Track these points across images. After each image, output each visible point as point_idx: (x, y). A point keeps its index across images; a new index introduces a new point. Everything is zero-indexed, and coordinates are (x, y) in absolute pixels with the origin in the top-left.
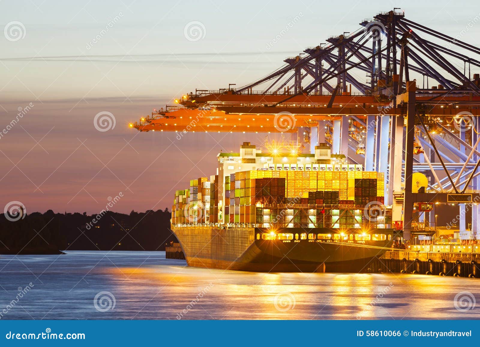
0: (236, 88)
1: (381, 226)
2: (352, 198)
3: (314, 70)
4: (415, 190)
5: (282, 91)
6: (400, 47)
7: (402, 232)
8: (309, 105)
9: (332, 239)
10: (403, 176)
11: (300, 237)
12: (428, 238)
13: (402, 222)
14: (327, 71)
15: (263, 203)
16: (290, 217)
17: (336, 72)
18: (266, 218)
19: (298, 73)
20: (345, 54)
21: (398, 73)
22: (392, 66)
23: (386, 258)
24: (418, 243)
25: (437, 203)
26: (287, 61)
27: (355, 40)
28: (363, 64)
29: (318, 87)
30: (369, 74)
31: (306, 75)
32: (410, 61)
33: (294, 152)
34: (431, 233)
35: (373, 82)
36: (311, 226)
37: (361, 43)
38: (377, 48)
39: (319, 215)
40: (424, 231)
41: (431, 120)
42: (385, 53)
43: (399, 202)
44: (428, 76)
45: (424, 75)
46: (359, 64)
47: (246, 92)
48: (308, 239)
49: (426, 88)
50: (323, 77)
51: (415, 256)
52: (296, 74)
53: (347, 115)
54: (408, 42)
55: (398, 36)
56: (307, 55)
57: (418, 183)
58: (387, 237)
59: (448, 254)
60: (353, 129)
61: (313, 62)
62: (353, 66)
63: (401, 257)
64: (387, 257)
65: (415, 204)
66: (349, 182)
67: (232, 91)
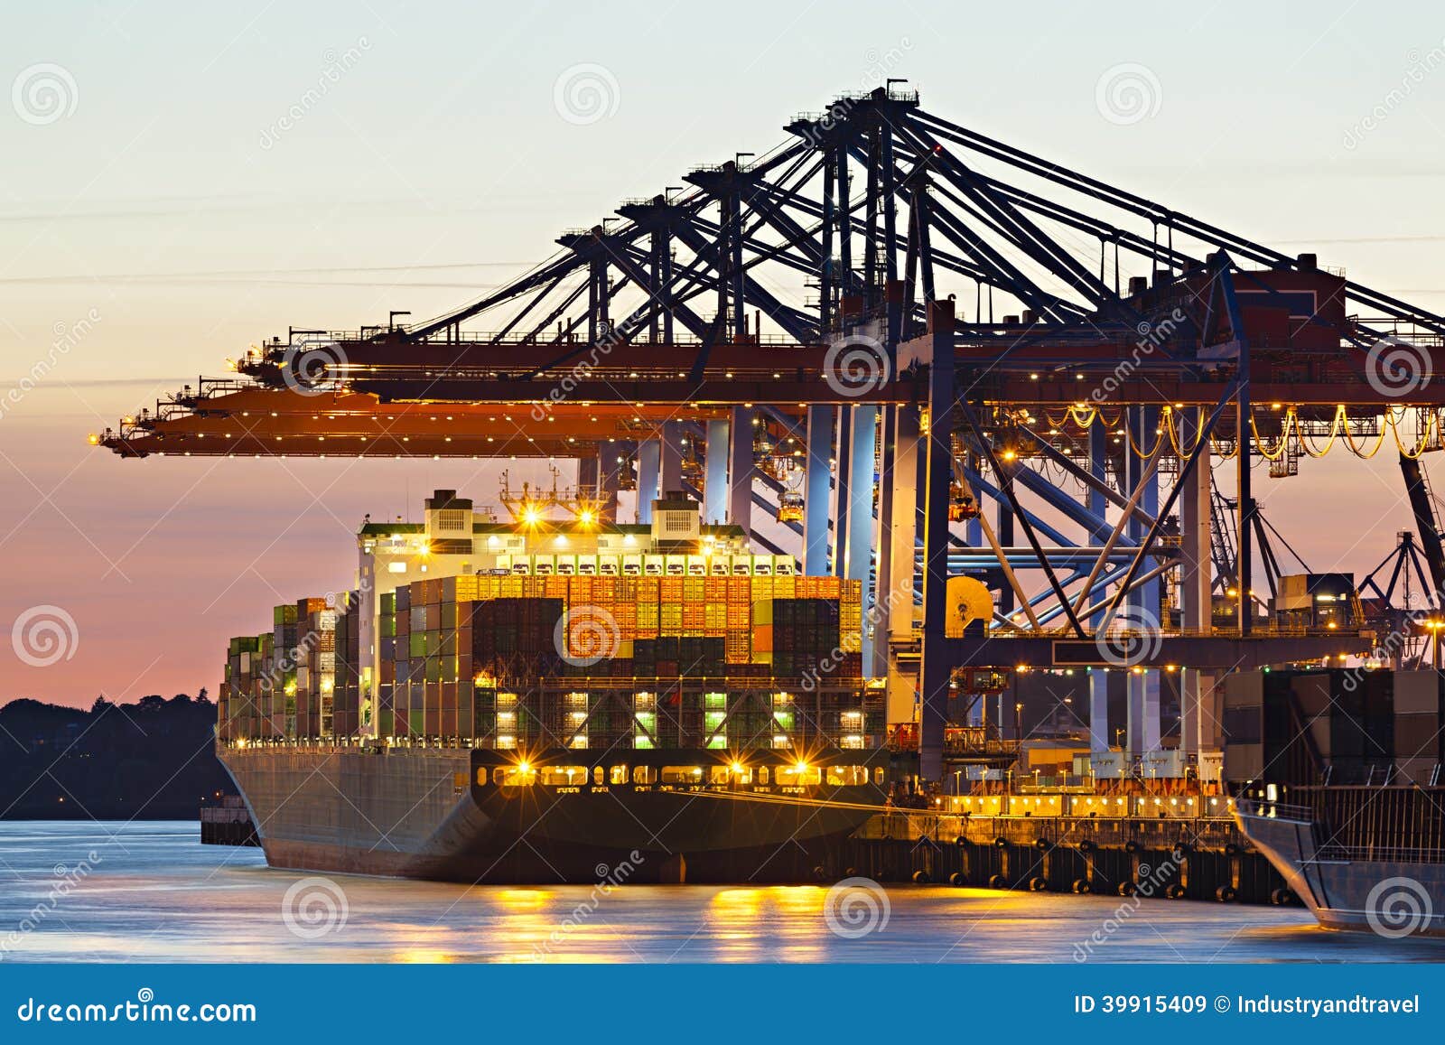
0: (413, 323)
1: (854, 742)
2: (766, 659)
3: (648, 268)
4: (954, 627)
5: (549, 334)
6: (905, 197)
7: (916, 756)
8: (634, 375)
9: (705, 781)
10: (918, 587)
11: (608, 776)
12: (995, 774)
13: (915, 726)
14: (687, 272)
15: (493, 674)
16: (579, 717)
17: (714, 274)
18: (505, 718)
19: (598, 277)
20: (741, 221)
21: (901, 275)
22: (882, 256)
23: (870, 836)
24: (966, 788)
25: (1022, 669)
26: (565, 241)
27: (771, 177)
28: (794, 251)
29: (661, 319)
30: (815, 280)
31: (623, 283)
32: (938, 240)
33: (588, 517)
34: (1002, 761)
35: (825, 303)
36: (642, 742)
37: (788, 186)
38: (836, 200)
39: (664, 711)
40: (984, 754)
41: (1002, 417)
42: (861, 214)
43: (906, 667)
44: (991, 283)
45: (979, 280)
46: (782, 250)
47: (441, 336)
48: (631, 783)
49: (985, 320)
50: (675, 290)
51: (957, 828)
52: (591, 283)
53: (748, 405)
54: (931, 181)
55: (900, 163)
56: (624, 222)
57: (963, 607)
58: (871, 776)
59: (1057, 822)
60: (766, 446)
61: (644, 243)
62: (764, 257)
63: (915, 831)
64: (873, 833)
65: (955, 673)
66: (756, 607)
67: (400, 331)
